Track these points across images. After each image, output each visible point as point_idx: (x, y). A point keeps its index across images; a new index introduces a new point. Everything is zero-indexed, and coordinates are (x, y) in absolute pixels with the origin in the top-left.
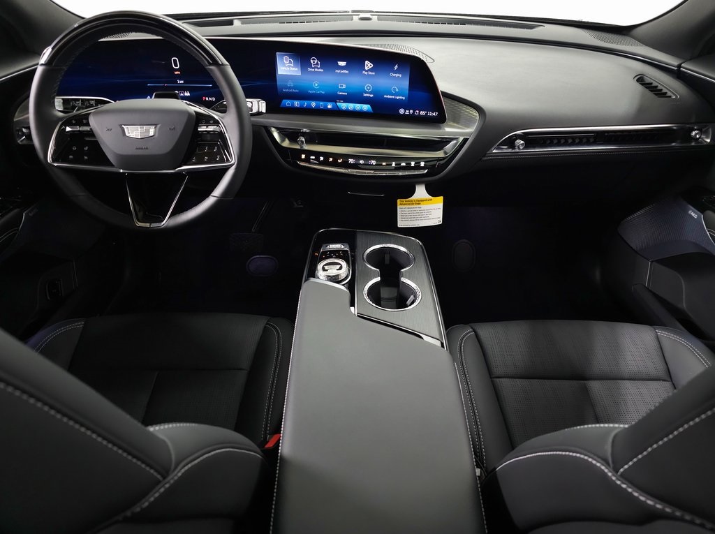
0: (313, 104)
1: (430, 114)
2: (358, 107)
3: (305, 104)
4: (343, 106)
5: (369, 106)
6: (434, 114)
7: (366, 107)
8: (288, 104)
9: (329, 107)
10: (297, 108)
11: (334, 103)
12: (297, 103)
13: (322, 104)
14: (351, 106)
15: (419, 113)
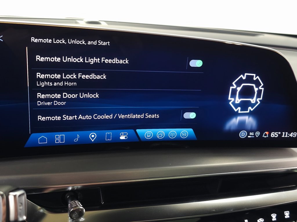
0: (93, 136)
1: (285, 135)
2: (173, 133)
3: (77, 136)
4: (147, 133)
5: (191, 130)
6: (291, 135)
7: (186, 133)
8: (43, 140)
9: (122, 138)
10: (60, 146)
11: (132, 131)
12: (59, 138)
13: (108, 135)
14: (161, 133)
15: (270, 134)
